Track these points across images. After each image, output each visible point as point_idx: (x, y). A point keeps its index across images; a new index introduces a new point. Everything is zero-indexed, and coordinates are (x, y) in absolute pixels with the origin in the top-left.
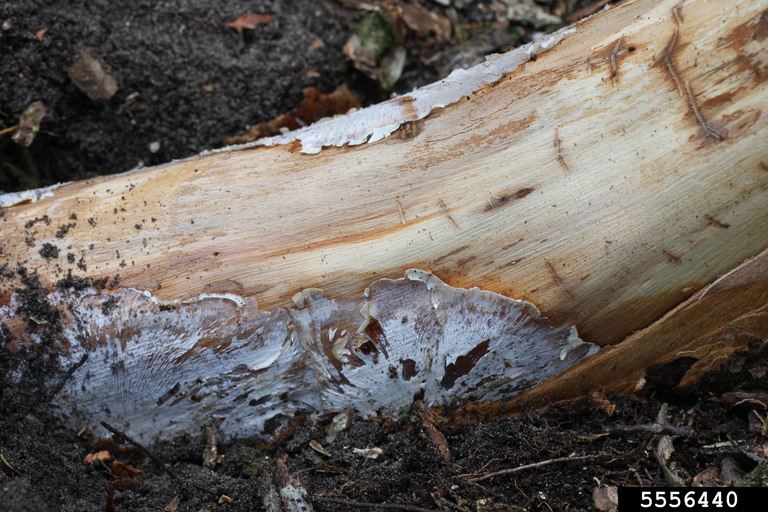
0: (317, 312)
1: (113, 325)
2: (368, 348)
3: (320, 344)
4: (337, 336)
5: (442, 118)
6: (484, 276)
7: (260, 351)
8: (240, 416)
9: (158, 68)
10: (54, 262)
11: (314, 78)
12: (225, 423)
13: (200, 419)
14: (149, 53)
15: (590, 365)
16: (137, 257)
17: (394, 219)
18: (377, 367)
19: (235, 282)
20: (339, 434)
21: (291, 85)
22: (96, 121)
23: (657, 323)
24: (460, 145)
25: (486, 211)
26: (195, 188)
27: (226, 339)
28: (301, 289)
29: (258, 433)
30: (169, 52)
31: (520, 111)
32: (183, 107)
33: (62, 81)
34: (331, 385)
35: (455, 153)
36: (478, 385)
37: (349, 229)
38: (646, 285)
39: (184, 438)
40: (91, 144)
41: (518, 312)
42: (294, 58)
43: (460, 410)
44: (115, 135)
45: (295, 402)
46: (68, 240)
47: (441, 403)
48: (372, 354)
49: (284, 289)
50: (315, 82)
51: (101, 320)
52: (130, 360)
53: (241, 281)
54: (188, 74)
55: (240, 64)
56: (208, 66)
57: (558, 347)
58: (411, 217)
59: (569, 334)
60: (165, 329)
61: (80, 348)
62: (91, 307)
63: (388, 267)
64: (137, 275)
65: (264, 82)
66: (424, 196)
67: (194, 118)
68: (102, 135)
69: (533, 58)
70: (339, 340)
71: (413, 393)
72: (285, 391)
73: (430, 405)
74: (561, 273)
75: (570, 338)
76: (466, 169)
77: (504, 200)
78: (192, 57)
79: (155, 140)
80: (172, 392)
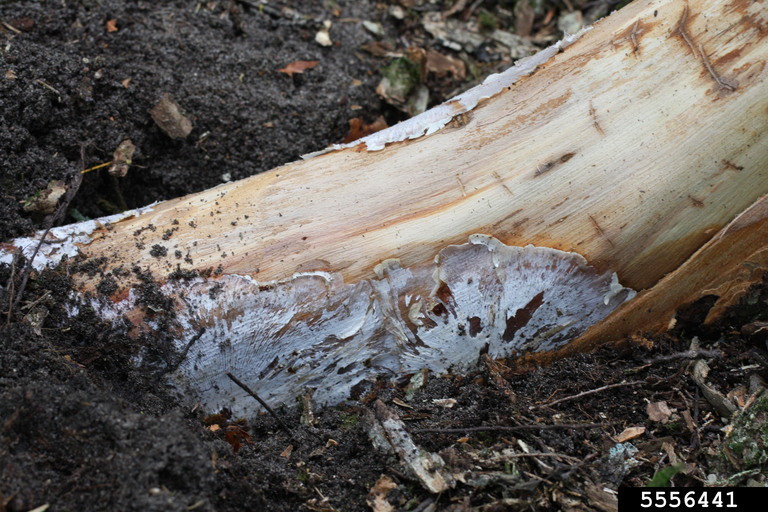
0: (395, 280)
1: (220, 308)
2: (439, 310)
3: (398, 310)
4: (413, 301)
5: (488, 106)
6: (537, 235)
7: (348, 321)
8: (329, 385)
9: (225, 109)
10: (163, 259)
11: (356, 111)
12: (317, 392)
13: (295, 390)
14: (217, 97)
15: (629, 309)
16: (235, 248)
17: (456, 193)
18: (447, 327)
19: (322, 261)
20: (418, 392)
21: (338, 118)
22: (175, 159)
23: (685, 264)
24: (507, 125)
25: (535, 176)
26: (278, 189)
27: (317, 312)
28: (380, 261)
29: (345, 399)
30: (233, 95)
31: (557, 90)
32: (248, 141)
33: (146, 123)
34: (408, 348)
35: (504, 132)
36: (535, 336)
37: (418, 206)
38: (675, 230)
39: (281, 408)
40: (172, 178)
41: (567, 264)
42: (339, 95)
43: (520, 360)
44: (192, 170)
45: (377, 368)
46: (174, 241)
47: (503, 356)
48: (443, 315)
49: (365, 263)
50: (358, 114)
51: (209, 304)
52: (236, 338)
53: (327, 260)
54: (250, 114)
55: (293, 103)
56: (266, 106)
57: (601, 294)
58: (470, 189)
59: (610, 281)
60: (265, 307)
61: (192, 331)
62: (199, 294)
63: (453, 235)
64: (237, 263)
65: (316, 116)
66: (479, 171)
67: (258, 151)
68: (181, 170)
69: (561, 51)
70: (414, 305)
71: (479, 348)
72: (368, 357)
73: (494, 358)
74: (602, 225)
75: (612, 285)
76: (515, 144)
77: (550, 166)
78: (252, 99)
79: (227, 172)
80: (271, 366)
